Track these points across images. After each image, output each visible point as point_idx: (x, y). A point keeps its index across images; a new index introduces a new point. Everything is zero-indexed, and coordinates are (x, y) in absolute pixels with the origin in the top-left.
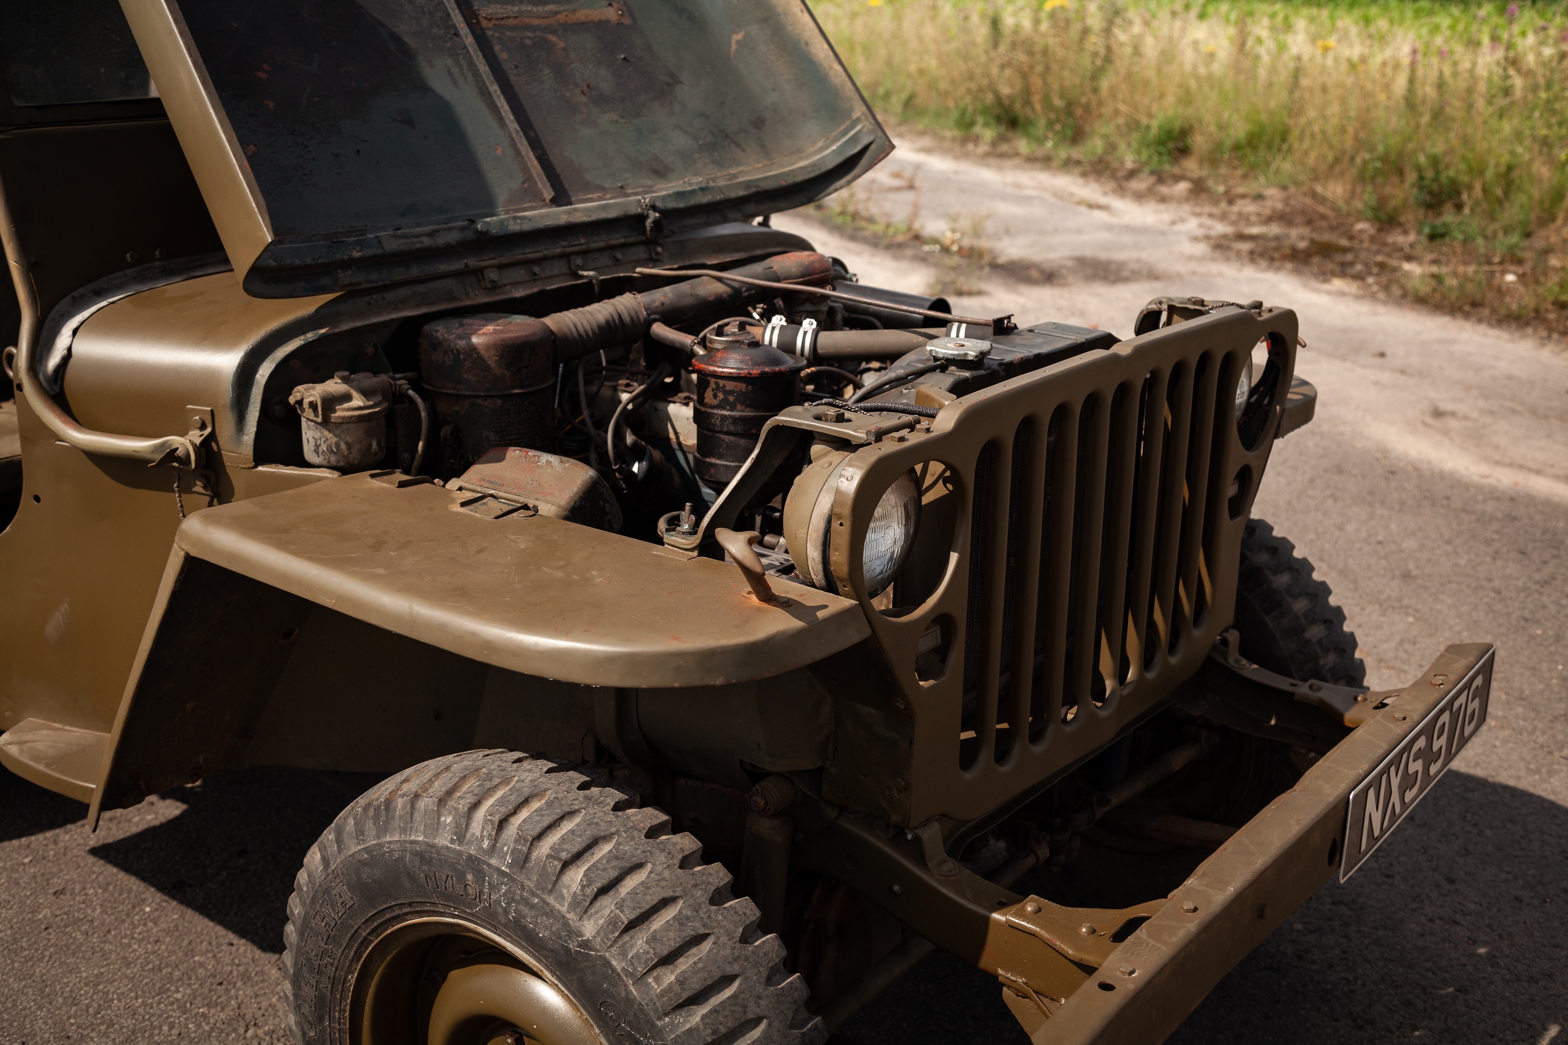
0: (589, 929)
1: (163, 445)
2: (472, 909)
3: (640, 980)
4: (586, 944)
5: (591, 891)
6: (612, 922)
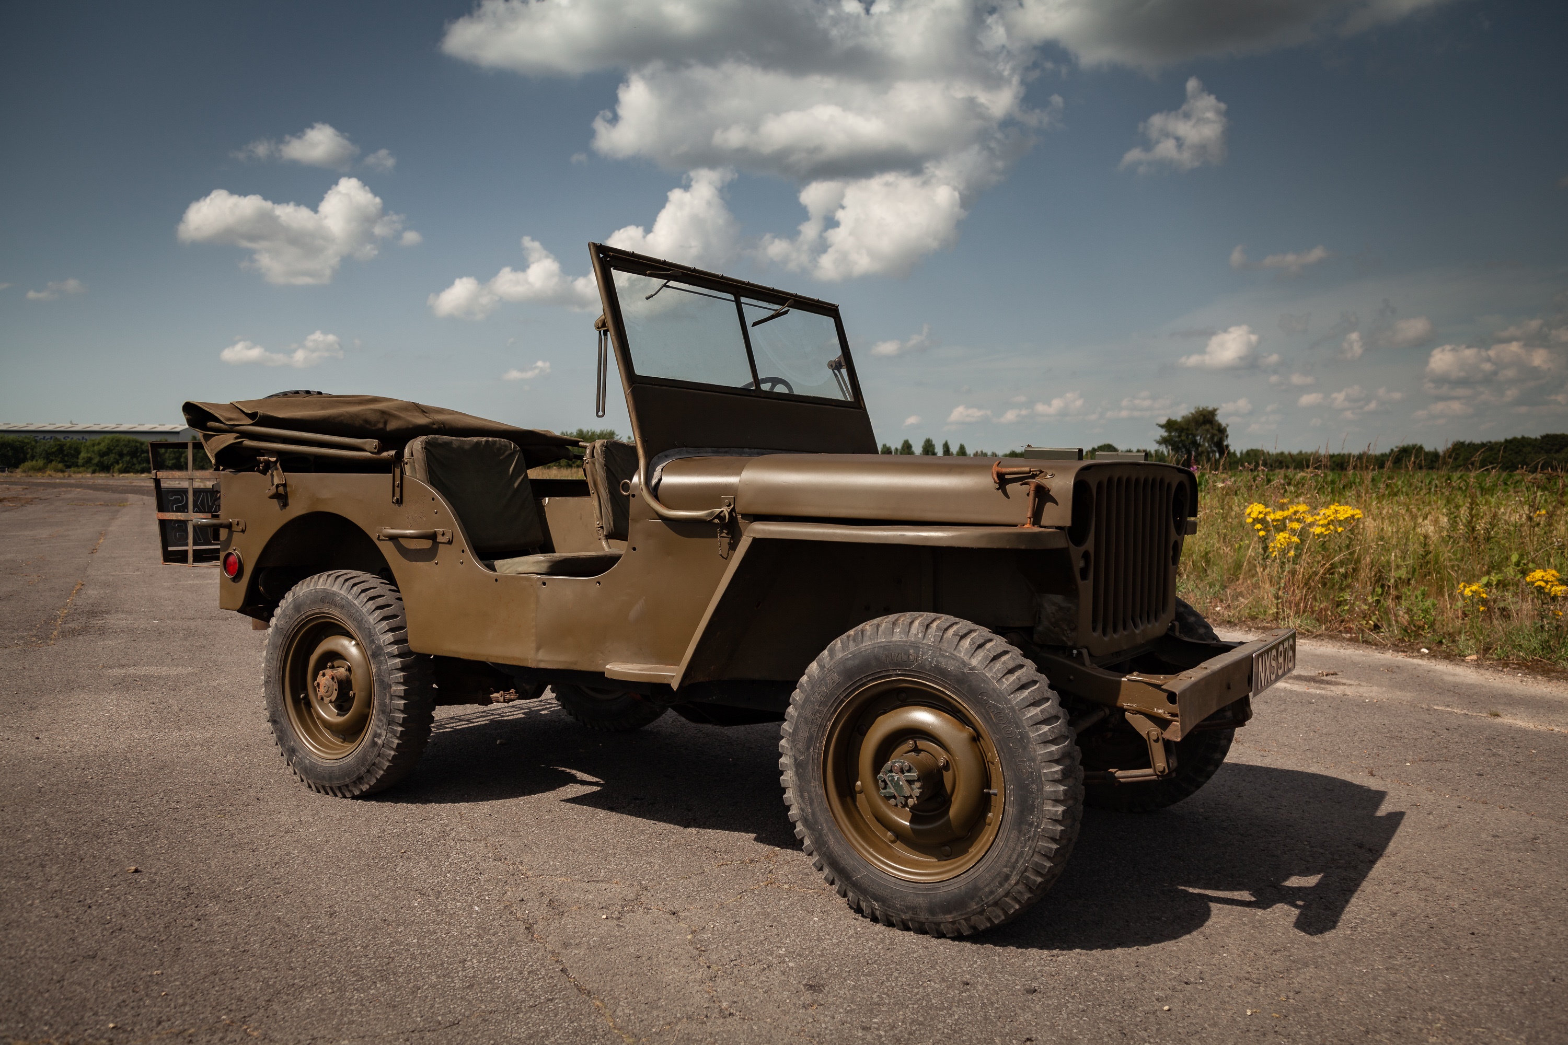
0: (974, 662)
1: (712, 512)
2: (910, 667)
3: (999, 680)
4: (973, 669)
5: (974, 647)
6: (985, 658)
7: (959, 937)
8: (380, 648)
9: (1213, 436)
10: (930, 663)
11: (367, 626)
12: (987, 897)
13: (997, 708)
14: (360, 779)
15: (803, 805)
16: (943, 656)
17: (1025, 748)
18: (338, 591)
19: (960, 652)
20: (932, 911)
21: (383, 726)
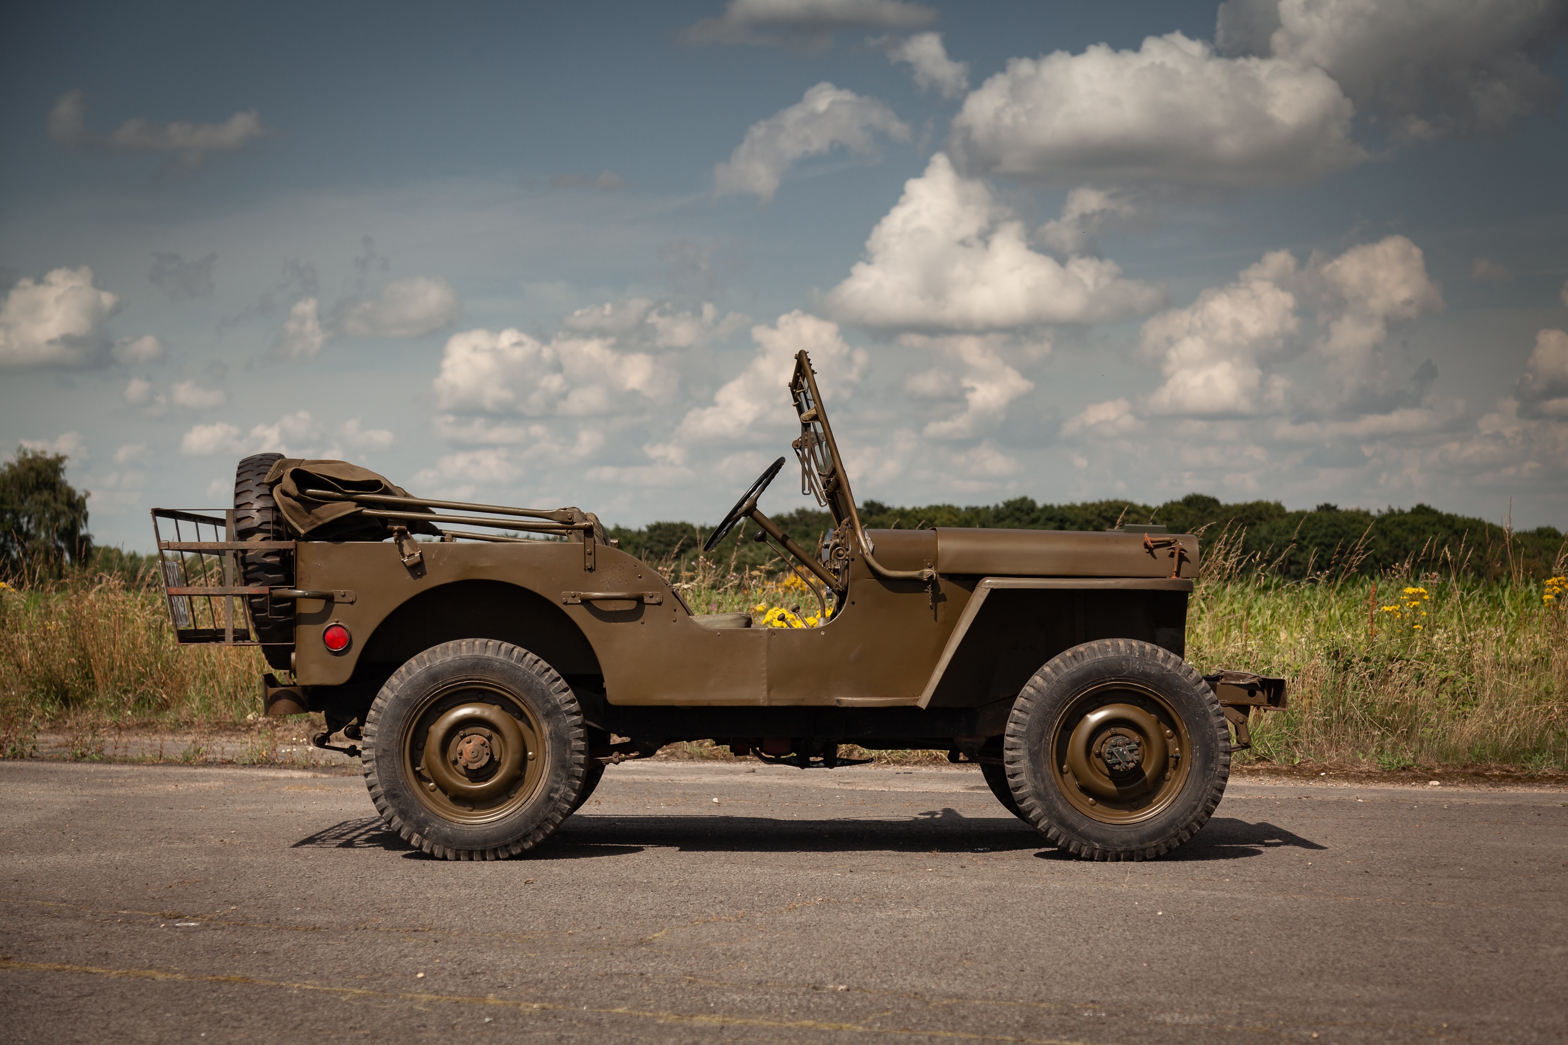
1: (922, 572)
7: (1158, 858)
8: (557, 707)
9: (55, 518)
10: (1138, 669)
11: (538, 687)
12: (1181, 824)
13: (1187, 695)
14: (525, 837)
15: (1036, 783)
16: (1147, 664)
17: (1207, 720)
18: (494, 656)
19: (1158, 660)
20: (1141, 841)
21: (561, 780)
